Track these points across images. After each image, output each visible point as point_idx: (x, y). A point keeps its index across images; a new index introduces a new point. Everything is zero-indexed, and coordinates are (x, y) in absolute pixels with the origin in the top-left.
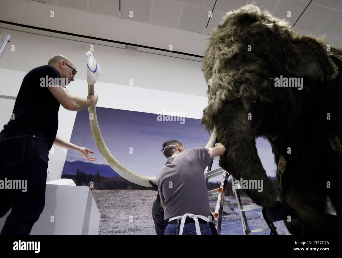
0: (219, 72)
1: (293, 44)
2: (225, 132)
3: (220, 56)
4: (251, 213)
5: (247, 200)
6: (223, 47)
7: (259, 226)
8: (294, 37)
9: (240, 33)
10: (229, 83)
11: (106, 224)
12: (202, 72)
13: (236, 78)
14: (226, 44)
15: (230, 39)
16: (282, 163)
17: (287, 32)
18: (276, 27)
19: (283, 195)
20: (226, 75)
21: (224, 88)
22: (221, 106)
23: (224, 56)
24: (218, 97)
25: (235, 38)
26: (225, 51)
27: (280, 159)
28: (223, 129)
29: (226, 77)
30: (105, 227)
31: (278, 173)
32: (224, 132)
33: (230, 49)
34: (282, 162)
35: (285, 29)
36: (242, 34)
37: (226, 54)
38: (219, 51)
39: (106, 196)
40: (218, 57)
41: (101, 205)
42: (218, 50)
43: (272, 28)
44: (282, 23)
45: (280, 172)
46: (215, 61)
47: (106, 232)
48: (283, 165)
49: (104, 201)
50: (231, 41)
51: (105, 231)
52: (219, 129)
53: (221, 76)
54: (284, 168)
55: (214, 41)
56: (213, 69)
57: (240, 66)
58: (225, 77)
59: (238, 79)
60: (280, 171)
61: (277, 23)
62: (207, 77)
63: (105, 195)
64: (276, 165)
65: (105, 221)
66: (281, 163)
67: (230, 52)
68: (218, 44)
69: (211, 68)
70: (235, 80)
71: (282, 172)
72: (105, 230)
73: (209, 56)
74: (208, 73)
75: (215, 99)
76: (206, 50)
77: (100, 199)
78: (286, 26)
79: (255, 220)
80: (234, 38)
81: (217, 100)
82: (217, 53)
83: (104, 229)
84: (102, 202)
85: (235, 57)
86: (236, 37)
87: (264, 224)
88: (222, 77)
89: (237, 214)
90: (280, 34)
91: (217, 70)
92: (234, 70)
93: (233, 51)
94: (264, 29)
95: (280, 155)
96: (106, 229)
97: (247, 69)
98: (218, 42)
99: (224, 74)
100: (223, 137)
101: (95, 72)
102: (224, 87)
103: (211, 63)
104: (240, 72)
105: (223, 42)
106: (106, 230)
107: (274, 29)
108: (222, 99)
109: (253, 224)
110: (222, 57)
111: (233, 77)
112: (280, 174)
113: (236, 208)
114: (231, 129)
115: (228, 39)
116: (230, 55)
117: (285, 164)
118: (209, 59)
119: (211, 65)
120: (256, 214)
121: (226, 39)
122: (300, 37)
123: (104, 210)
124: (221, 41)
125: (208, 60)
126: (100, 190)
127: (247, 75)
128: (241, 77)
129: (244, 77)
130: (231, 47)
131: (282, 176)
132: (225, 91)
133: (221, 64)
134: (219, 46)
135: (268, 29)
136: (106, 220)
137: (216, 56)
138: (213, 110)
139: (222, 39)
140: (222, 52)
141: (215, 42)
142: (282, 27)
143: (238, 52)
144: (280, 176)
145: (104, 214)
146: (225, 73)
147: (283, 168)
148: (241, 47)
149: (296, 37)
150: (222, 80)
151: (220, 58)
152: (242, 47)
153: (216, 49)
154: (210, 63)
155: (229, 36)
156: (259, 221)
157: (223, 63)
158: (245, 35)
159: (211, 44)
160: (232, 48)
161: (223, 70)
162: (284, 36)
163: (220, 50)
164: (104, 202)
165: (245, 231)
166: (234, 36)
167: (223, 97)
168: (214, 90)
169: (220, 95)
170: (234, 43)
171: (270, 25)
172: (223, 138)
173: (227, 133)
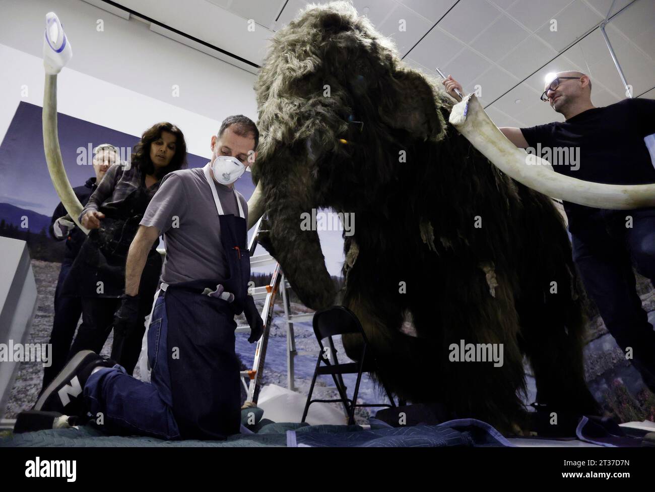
0: (280, 96)
1: (394, 77)
2: (274, 190)
3: (284, 72)
4: (299, 328)
5: (295, 307)
6: (292, 58)
7: (308, 348)
8: (398, 68)
9: (321, 43)
10: (291, 116)
11: (46, 322)
12: (254, 91)
13: (303, 110)
14: (297, 55)
15: (304, 49)
16: (353, 253)
17: (389, 58)
18: (374, 46)
19: (347, 300)
20: (289, 104)
21: (283, 122)
22: (273, 149)
23: (290, 72)
24: (271, 135)
25: (312, 48)
26: (293, 64)
27: (351, 247)
28: (271, 186)
29: (289, 105)
30: (45, 327)
31: (345, 267)
32: (272, 190)
33: (302, 64)
34: (353, 251)
35: (388, 53)
36: (323, 45)
37: (294, 70)
38: (284, 63)
39: (53, 273)
40: (281, 72)
41: (41, 288)
42: (283, 61)
43: (369, 46)
44: (385, 43)
45: (348, 266)
46: (275, 77)
47: (46, 335)
48: (354, 257)
49: (50, 282)
50: (305, 51)
51: (43, 334)
52: (265, 184)
53: (281, 102)
54: (355, 261)
55: (280, 45)
56: (271, 90)
57: (313, 94)
58: (287, 105)
59: (306, 112)
60: (349, 264)
61: (378, 41)
62: (259, 100)
63: (53, 271)
64: (344, 255)
65: (45, 316)
66: (351, 253)
67: (300, 68)
68: (285, 52)
69: (268, 88)
70: (301, 112)
71: (351, 266)
72: (43, 332)
73: (268, 67)
74: (262, 93)
75: (265, 138)
76: (265, 57)
77: (42, 277)
78: (390, 49)
79: (303, 339)
80: (310, 47)
81: (269, 139)
82: (282, 65)
83: (41, 331)
84: (44, 283)
85: (307, 77)
86: (314, 46)
87: (316, 347)
88: (283, 105)
89: (277, 327)
90: (379, 59)
91: (276, 92)
92: (302, 97)
93: (305, 67)
94: (357, 46)
95: (352, 241)
96: (46, 331)
97: (321, 100)
98: (286, 48)
99: (286, 101)
100: (269, 197)
101: (59, 51)
102: (283, 120)
103: (270, 80)
104: (311, 102)
105: (294, 51)
106: (46, 333)
107: (371, 49)
108: (277, 138)
109: (300, 345)
110: (288, 73)
111: (299, 107)
112: (347, 268)
113: (277, 318)
114: (283, 186)
115: (301, 47)
116: (299, 73)
117: (357, 255)
118: (267, 73)
119: (268, 83)
120: (307, 331)
121: (298, 47)
122: (406, 71)
123: (46, 297)
124: (290, 48)
125: (265, 74)
126: (43, 262)
127: (320, 109)
128: (310, 110)
129: (315, 110)
130: (303, 61)
131: (350, 273)
132: (283, 128)
133: (284, 84)
134: (286, 54)
135: (362, 47)
136: (48, 315)
137: (278, 70)
138: (260, 153)
139: (293, 45)
140: (288, 65)
141: (281, 48)
142: (383, 49)
143: (312, 71)
144: (346, 271)
145: (46, 304)
146: (287, 99)
147: (353, 260)
148: (318, 65)
149: (400, 69)
150: (280, 109)
151: (284, 74)
152: (320, 65)
153: (280, 59)
154: (267, 78)
155: (304, 43)
156: (309, 342)
157: (287, 83)
158: (328, 47)
159: (275, 49)
160: (305, 61)
161: (285, 95)
162: (384, 63)
163: (287, 62)
164: (49, 284)
165: (290, 352)
166: (311, 44)
167: (279, 136)
168: (266, 123)
169: (275, 131)
170: (310, 56)
171: (367, 42)
172: (269, 199)
173: (276, 191)
